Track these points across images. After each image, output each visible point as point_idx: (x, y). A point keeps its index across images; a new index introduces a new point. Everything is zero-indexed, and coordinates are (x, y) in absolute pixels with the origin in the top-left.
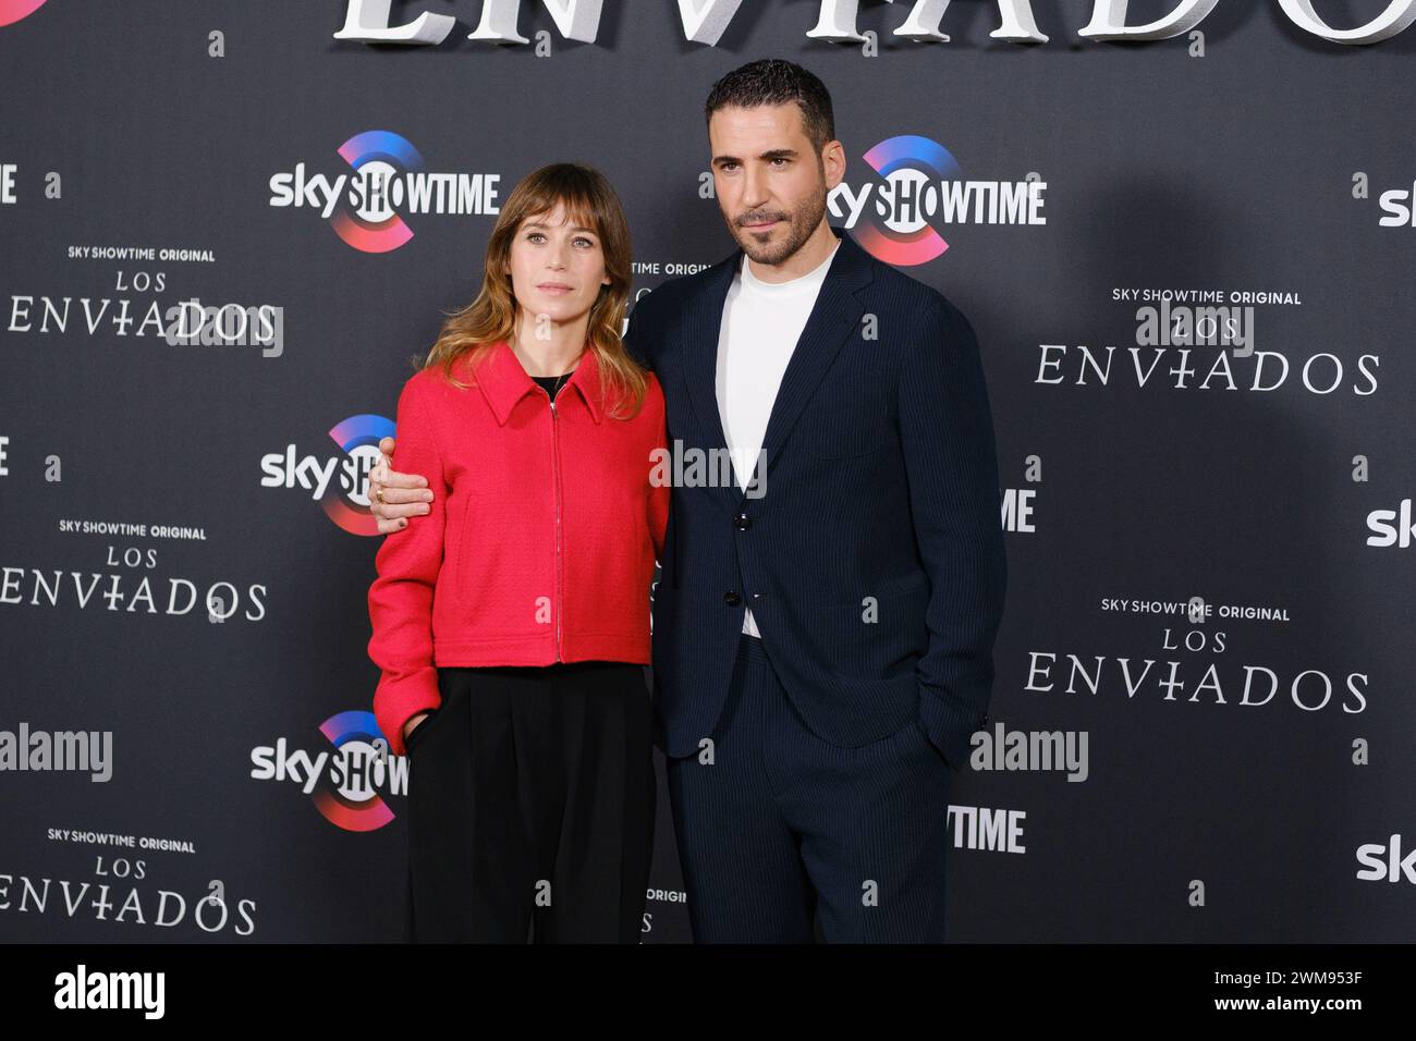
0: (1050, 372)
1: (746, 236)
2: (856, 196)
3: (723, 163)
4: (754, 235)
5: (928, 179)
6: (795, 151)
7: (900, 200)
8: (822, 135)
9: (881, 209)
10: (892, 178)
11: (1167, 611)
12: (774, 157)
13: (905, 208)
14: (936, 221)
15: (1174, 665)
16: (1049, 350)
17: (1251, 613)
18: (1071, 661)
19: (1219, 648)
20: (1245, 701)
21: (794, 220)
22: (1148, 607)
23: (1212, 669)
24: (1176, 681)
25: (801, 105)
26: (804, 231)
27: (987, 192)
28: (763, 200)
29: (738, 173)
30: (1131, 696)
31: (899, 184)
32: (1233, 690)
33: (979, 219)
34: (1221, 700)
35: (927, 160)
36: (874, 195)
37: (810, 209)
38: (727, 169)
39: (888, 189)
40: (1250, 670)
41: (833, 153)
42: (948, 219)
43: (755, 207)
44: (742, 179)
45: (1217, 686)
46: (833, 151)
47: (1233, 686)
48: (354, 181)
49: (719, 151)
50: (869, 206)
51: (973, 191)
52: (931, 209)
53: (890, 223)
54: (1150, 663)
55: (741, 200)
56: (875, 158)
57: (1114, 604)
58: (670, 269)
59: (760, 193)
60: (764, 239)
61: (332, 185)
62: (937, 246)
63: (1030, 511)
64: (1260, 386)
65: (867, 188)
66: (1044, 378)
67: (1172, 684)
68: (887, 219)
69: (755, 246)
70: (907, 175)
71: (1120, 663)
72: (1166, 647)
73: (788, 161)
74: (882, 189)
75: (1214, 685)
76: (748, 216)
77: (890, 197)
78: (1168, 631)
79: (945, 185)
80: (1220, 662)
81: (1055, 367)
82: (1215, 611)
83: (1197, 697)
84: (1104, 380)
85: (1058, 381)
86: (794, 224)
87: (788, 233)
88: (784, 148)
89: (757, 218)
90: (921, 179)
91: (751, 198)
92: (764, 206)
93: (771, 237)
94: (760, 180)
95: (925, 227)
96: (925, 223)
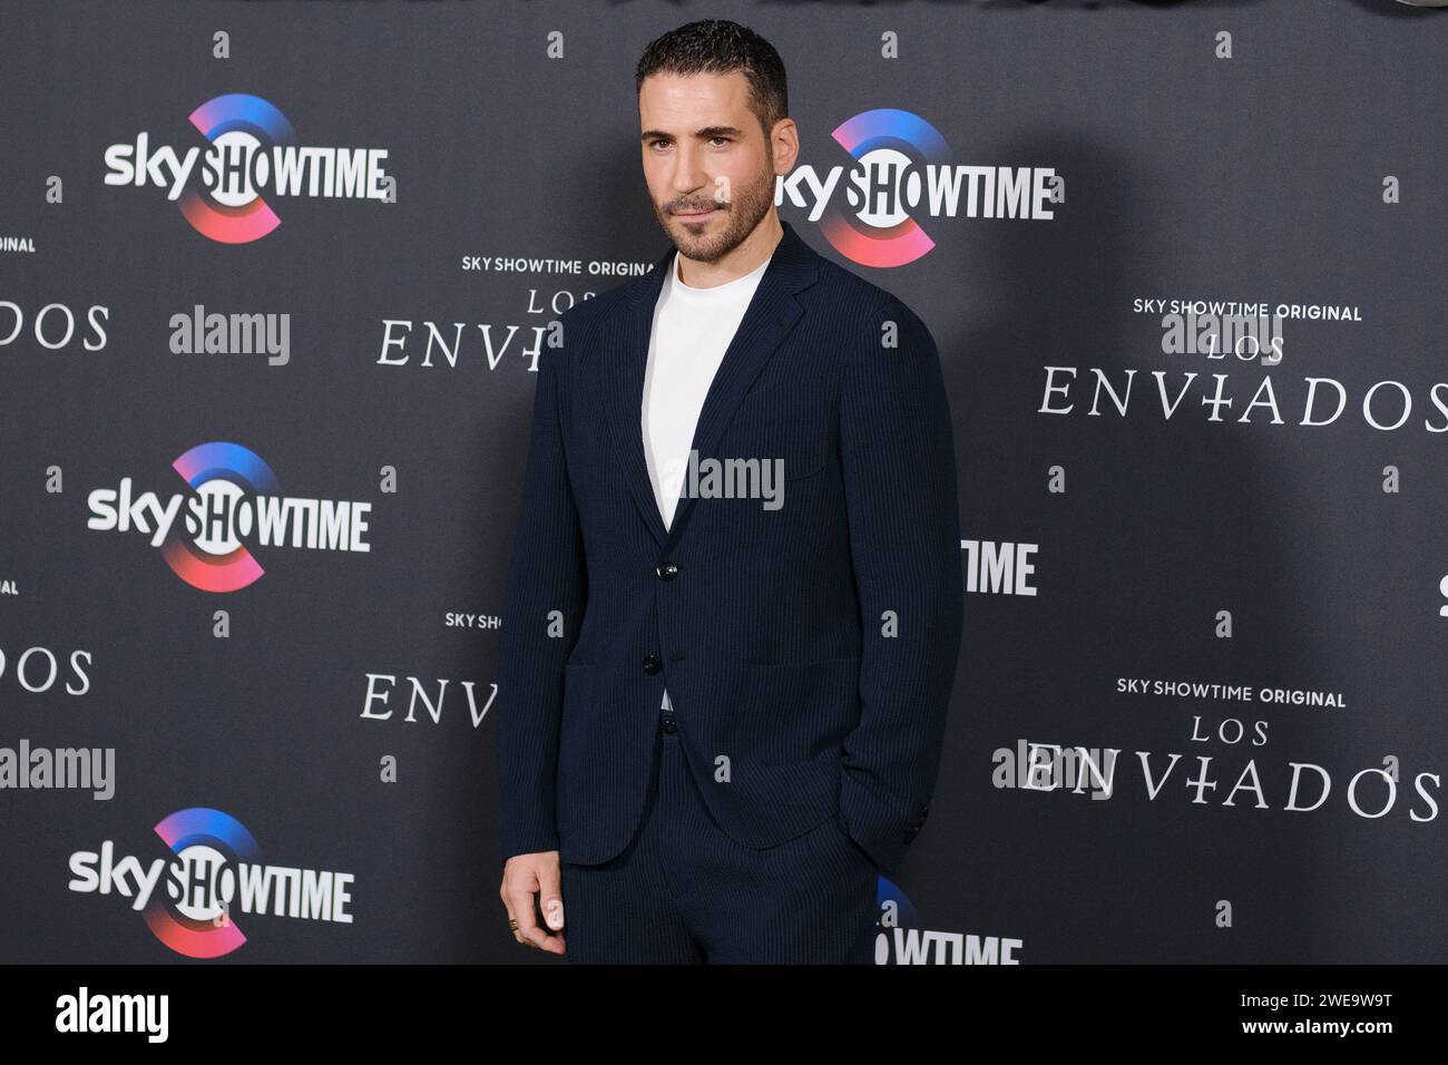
0: (1057, 401)
1: (676, 226)
2: (823, 181)
3: (655, 139)
4: (686, 225)
5: (910, 162)
6: (738, 129)
7: (876, 187)
8: (773, 111)
9: (853, 199)
10: (866, 161)
11: (1197, 695)
12: (712, 135)
13: (882, 197)
14: (919, 214)
15: (1205, 761)
16: (1055, 372)
17: (1298, 698)
19: (1260, 740)
20: (1291, 806)
21: (734, 209)
22: (1173, 689)
23: (1251, 766)
24: (1206, 780)
25: (747, 75)
26: (746, 224)
28: (697, 185)
29: (668, 153)
30: (1152, 797)
32: (1276, 792)
33: (972, 212)
34: (1262, 804)
35: (908, 139)
36: (845, 182)
37: (754, 198)
38: (657, 147)
39: (862, 174)
40: (1298, 767)
41: (785, 134)
42: (935, 211)
43: (688, 193)
44: (674, 158)
45: (1257, 788)
46: (784, 130)
47: (1276, 786)
48: (209, 155)
49: (649, 125)
50: (838, 196)
51: (965, 178)
53: (864, 216)
54: (1175, 757)
55: (671, 185)
56: (846, 135)
57: (1132, 685)
58: (595, 268)
59: (693, 176)
60: (697, 230)
61: (181, 159)
62: (920, 244)
63: (1031, 569)
64: (1311, 420)
65: (836, 173)
66: (1050, 407)
67: (1202, 784)
68: (860, 210)
69: (686, 239)
70: (885, 158)
71: (1139, 757)
72: (1195, 738)
73: (729, 140)
74: (854, 174)
75: (1253, 785)
76: (679, 203)
77: (864, 184)
78: (1198, 719)
79: (931, 169)
80: (1261, 757)
81: (1063, 394)
82: (1255, 694)
83: (1233, 801)
84: (1123, 410)
85: (1066, 411)
86: (733, 215)
87: (727, 225)
88: (725, 124)
89: (691, 206)
90: (902, 162)
91: (683, 183)
92: (699, 192)
93: (706, 228)
94: (695, 161)
95: (906, 221)
96: (907, 216)
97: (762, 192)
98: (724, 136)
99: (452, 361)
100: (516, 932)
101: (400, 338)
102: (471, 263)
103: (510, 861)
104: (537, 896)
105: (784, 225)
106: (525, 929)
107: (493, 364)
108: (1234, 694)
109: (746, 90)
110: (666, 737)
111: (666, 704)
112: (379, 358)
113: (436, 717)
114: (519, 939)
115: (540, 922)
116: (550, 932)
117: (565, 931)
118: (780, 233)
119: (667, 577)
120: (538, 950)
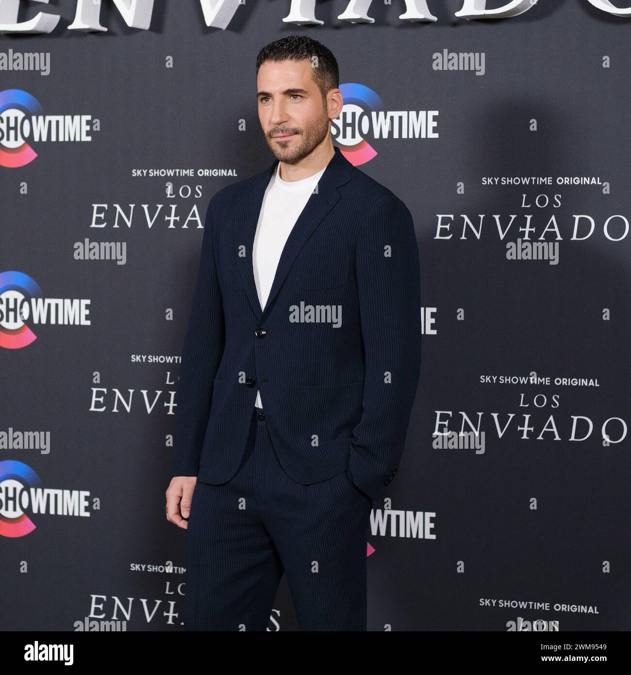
5: (363, 111)
6: (306, 90)
11: (522, 382)
12: (292, 93)
14: (369, 137)
15: (527, 417)
16: (442, 218)
17: (575, 382)
18: (462, 416)
19: (555, 405)
20: (573, 439)
21: (304, 134)
22: (509, 380)
23: (551, 418)
24: (528, 427)
28: (284, 120)
29: (270, 103)
30: (500, 437)
31: (345, 114)
32: (565, 431)
33: (396, 136)
34: (557, 438)
35: (362, 99)
37: (316, 128)
40: (575, 418)
41: (335, 97)
42: (377, 136)
43: (279, 124)
44: (272, 107)
45: (555, 429)
46: (335, 94)
47: (564, 428)
49: (260, 89)
51: (392, 118)
53: (340, 140)
54: (512, 416)
55: (270, 122)
57: (488, 379)
59: (281, 116)
62: (370, 153)
63: (433, 321)
64: (577, 237)
66: (440, 236)
67: (526, 429)
68: (338, 137)
71: (492, 416)
72: (521, 405)
73: (301, 96)
78: (523, 395)
80: (556, 413)
81: (447, 229)
82: (552, 381)
83: (542, 437)
84: (478, 236)
85: (449, 238)
86: (304, 137)
87: (301, 143)
88: (299, 87)
89: (280, 132)
92: (285, 124)
94: (282, 107)
95: (362, 141)
96: (362, 139)
98: (298, 94)
105: (335, 149)
107: (150, 225)
108: (541, 381)
109: (312, 70)
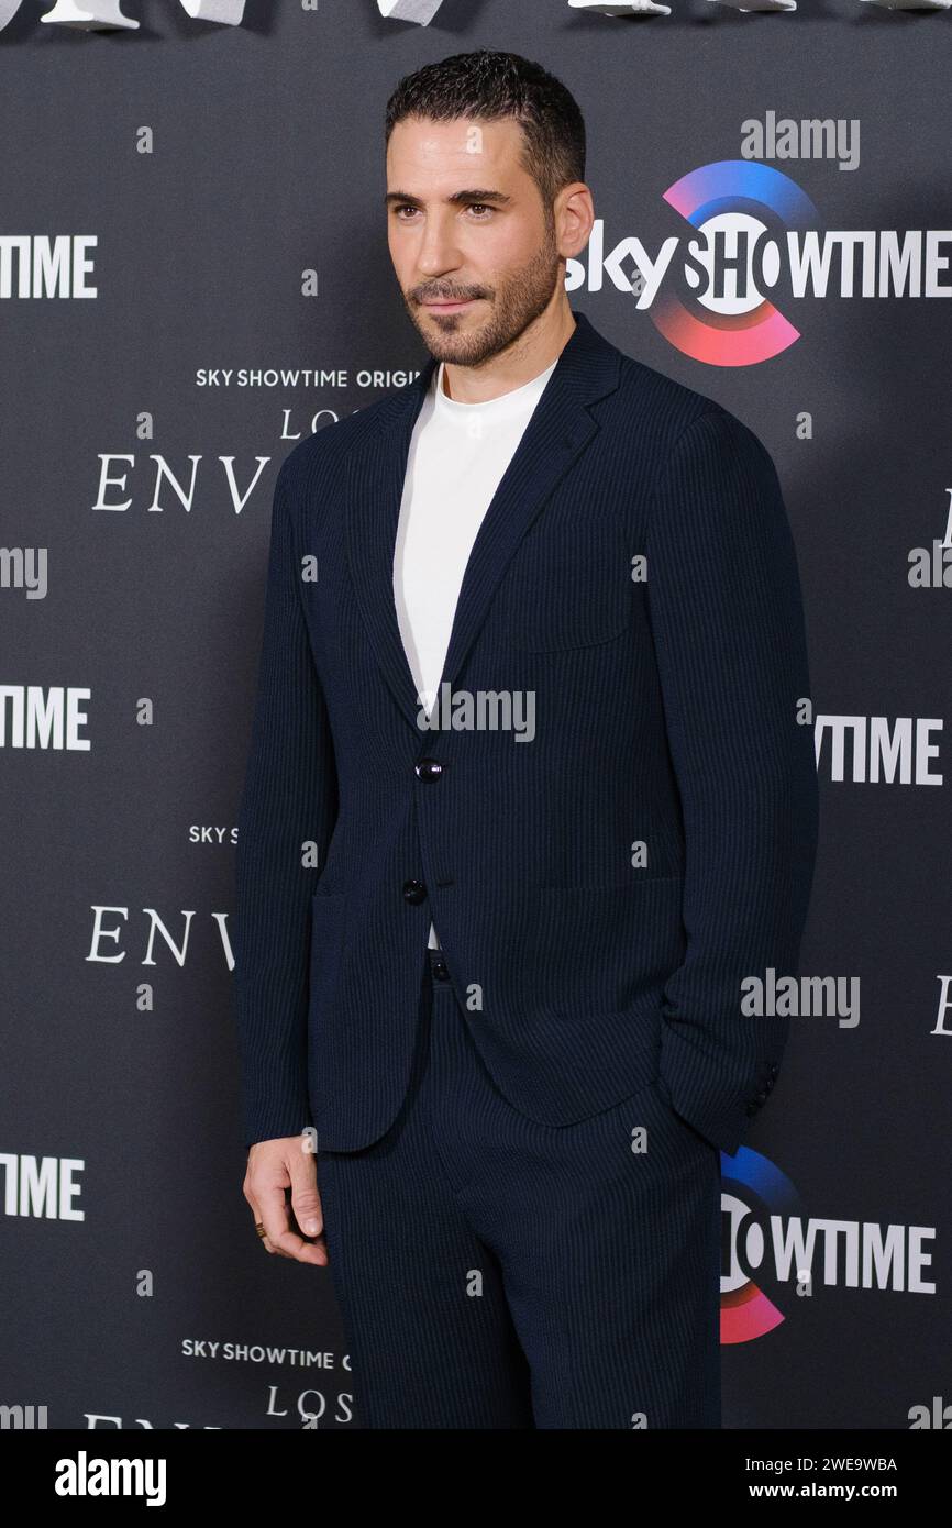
1: (425, 318)
2: (653, 256)
3: (397, 203)
4: (435, 318)
5: (765, 229)
6: (505, 193)
7: (722, 263)
8: (559, 173)
9: (693, 279)
10: (709, 229)
12: (470, 201)
13: (730, 276)
14: (778, 295)
21: (499, 299)
25: (524, 125)
27: (859, 247)
28: (448, 267)
29: (416, 222)
31: (720, 237)
33: (847, 291)
36: (682, 257)
38: (404, 214)
39: (703, 246)
41: (574, 201)
42: (799, 291)
43: (438, 277)
46: (575, 198)
49: (392, 184)
50: (674, 275)
51: (837, 247)
52: (771, 277)
53: (708, 300)
56: (682, 196)
58: (364, 379)
59: (444, 255)
65: (670, 246)
69: (436, 335)
70: (732, 224)
73: (493, 208)
74: (693, 246)
76: (428, 289)
77: (707, 259)
79: (792, 237)
86: (498, 306)
87: (488, 320)
88: (489, 188)
89: (440, 293)
90: (755, 228)
91: (431, 263)
92: (452, 276)
93: (462, 324)
94: (447, 233)
95: (763, 304)
96: (762, 299)
97: (539, 279)
98: (485, 202)
99: (187, 504)
100: (265, 1240)
101: (120, 477)
102: (207, 378)
103: (253, 1148)
104: (288, 1192)
105: (577, 316)
106: (276, 1235)
109: (521, 144)
110: (437, 985)
111: (432, 944)
112: (95, 503)
113: (181, 959)
114: (269, 1248)
115: (293, 1226)
116: (307, 1240)
117: (323, 1238)
118: (570, 326)
119: (428, 777)
120: (290, 1262)
